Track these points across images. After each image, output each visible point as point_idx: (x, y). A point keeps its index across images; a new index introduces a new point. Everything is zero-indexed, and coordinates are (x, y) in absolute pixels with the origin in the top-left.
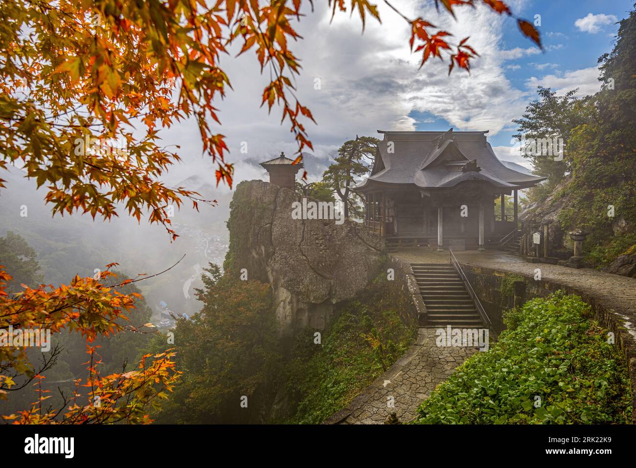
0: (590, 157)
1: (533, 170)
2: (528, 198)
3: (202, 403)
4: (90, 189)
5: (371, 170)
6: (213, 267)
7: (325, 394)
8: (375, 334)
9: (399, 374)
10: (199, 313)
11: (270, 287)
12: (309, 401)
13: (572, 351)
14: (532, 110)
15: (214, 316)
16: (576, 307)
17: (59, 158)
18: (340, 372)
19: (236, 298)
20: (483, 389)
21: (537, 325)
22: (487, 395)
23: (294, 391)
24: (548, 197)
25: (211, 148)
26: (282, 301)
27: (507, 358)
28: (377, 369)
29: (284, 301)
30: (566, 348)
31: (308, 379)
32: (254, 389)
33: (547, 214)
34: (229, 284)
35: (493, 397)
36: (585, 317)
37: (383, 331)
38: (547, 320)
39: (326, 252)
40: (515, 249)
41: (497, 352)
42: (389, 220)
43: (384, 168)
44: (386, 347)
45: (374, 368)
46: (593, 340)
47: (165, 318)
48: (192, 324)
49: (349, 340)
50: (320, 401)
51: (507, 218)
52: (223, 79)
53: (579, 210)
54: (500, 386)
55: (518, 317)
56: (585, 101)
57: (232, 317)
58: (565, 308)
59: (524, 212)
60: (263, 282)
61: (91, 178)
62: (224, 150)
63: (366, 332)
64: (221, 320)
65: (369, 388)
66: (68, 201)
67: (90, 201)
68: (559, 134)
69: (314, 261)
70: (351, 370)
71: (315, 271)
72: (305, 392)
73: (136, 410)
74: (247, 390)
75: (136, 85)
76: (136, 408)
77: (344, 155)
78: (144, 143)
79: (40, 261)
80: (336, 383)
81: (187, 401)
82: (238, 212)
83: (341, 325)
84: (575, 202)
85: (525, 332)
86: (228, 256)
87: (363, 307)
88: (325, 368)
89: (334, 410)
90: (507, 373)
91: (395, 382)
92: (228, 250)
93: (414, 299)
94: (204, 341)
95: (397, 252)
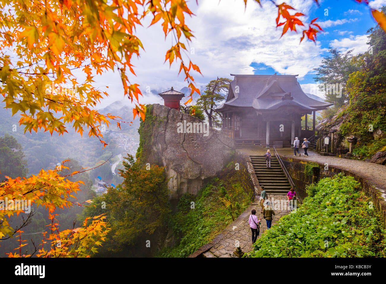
0: (361, 91)
1: (325, 99)
2: (322, 116)
3: (123, 238)
4: (49, 115)
5: (226, 98)
6: (129, 156)
7: (197, 234)
8: (228, 198)
9: (242, 222)
10: (121, 184)
11: (164, 169)
12: (187, 237)
13: (349, 211)
14: (326, 62)
15: (130, 186)
16: (351, 183)
17: (27, 95)
18: (206, 221)
19: (143, 175)
20: (295, 234)
21: (327, 194)
22: (297, 238)
23: (178, 231)
24: (334, 115)
25: (130, 94)
26: (171, 177)
27: (309, 214)
28: (229, 219)
29: (173, 178)
30: (345, 209)
31: (187, 225)
32: (154, 230)
33: (333, 126)
34: (139, 167)
35: (301, 239)
36: (357, 190)
37: (232, 196)
38: (333, 191)
39: (198, 148)
40: (313, 147)
41: (302, 210)
42: (237, 129)
43: (234, 97)
44: (234, 206)
45: (227, 218)
46: (362, 204)
47: (101, 186)
48: (117, 191)
49: (212, 201)
50: (194, 238)
51: (308, 128)
52: (138, 44)
53: (353, 124)
54: (305, 232)
55: (315, 189)
56: (358, 57)
57: (141, 187)
58: (344, 184)
59: (319, 125)
60: (160, 166)
61: (49, 108)
62: (139, 95)
63: (222, 197)
64: (134, 189)
65: (224, 231)
66: (34, 124)
67: (49, 123)
68: (342, 77)
69: (191, 154)
70: (213, 219)
71: (192, 160)
72: (185, 232)
73: (81, 253)
74: (150, 231)
75: (81, 45)
76: (81, 252)
77: (210, 89)
78: (84, 85)
79: (25, 152)
80: (204, 227)
81: (114, 237)
82: (145, 123)
83: (207, 192)
84: (351, 119)
85: (319, 198)
86: (139, 150)
87: (221, 182)
88: (197, 218)
89: (202, 243)
90: (309, 224)
91: (240, 228)
92: (139, 146)
93: (252, 177)
94: (124, 201)
95: (241, 148)
